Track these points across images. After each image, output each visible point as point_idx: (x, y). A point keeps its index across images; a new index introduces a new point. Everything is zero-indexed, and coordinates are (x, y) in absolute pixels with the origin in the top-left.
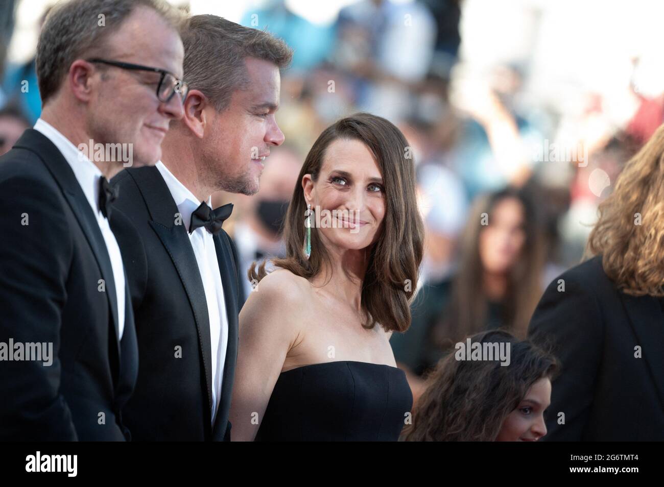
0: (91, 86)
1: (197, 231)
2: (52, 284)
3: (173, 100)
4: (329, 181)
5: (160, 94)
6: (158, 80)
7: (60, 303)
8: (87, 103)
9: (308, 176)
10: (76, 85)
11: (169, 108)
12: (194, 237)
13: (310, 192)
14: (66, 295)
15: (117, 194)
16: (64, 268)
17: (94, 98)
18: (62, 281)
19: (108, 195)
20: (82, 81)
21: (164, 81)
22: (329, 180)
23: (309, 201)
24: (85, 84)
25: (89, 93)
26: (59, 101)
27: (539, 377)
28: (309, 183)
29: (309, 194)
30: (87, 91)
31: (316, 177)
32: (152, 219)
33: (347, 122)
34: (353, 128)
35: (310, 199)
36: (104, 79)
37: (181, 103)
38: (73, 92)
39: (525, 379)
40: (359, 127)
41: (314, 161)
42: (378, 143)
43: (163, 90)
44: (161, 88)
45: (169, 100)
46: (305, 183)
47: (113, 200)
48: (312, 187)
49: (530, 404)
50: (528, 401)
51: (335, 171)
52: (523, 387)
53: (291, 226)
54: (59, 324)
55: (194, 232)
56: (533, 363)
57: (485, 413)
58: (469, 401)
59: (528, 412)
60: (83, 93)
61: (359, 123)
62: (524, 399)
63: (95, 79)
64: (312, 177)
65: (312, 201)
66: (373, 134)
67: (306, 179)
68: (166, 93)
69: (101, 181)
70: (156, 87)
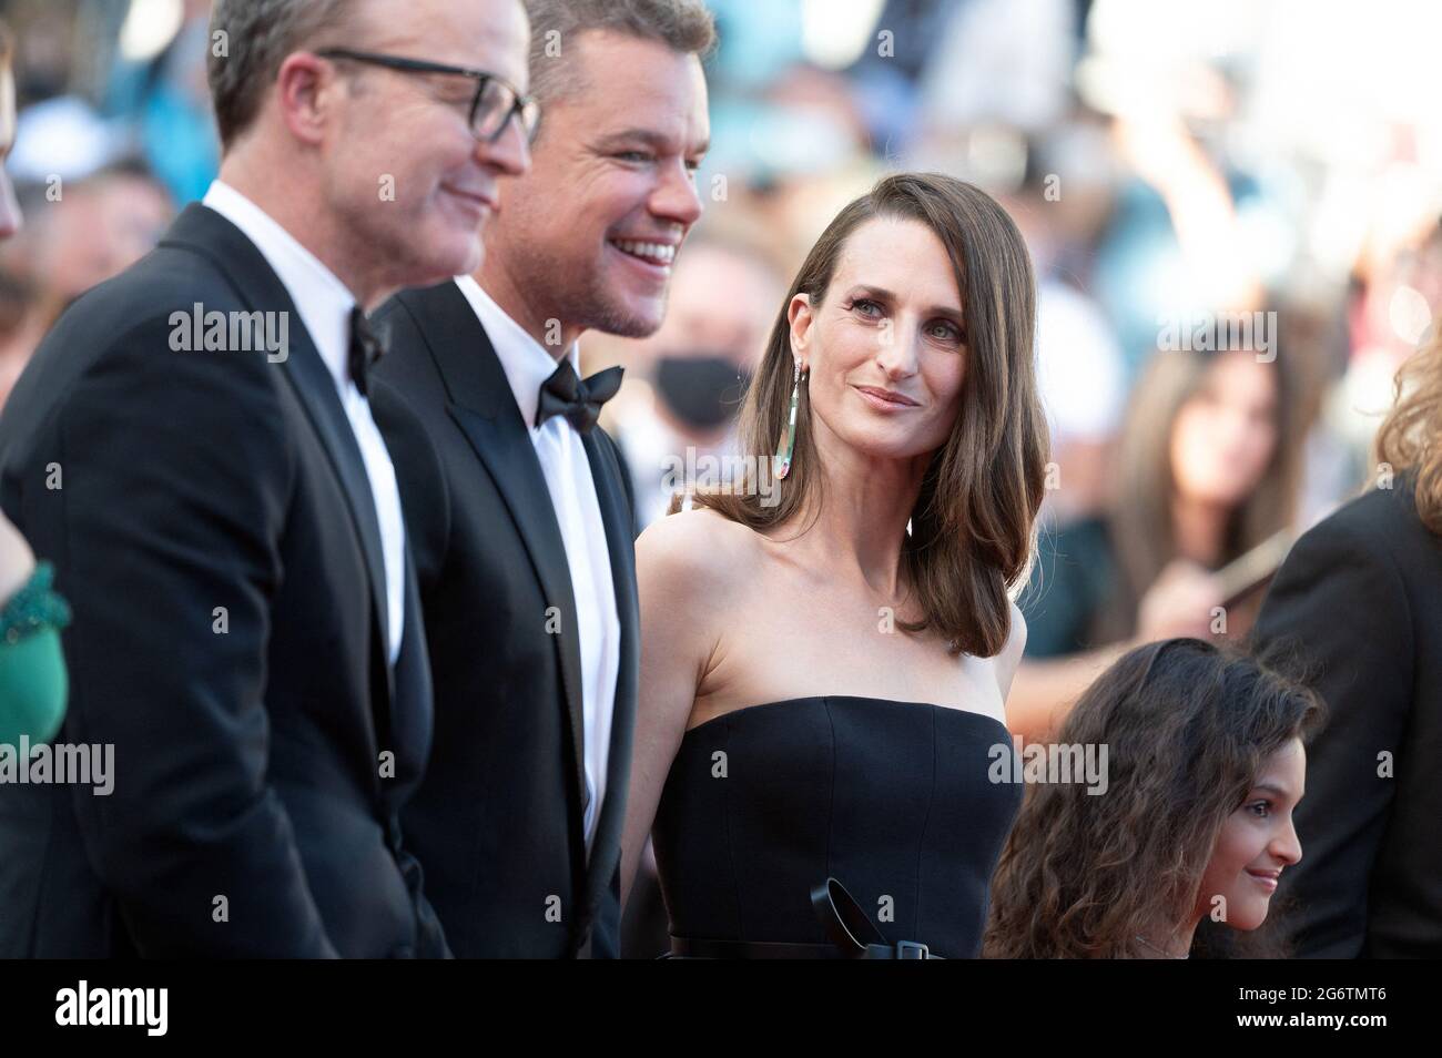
0: (325, 107)
1: (548, 425)
2: (250, 545)
3: (505, 137)
4: (846, 306)
5: (478, 124)
6: (471, 93)
7: (267, 587)
8: (315, 146)
9: (803, 297)
10: (293, 108)
11: (496, 152)
12: (542, 438)
13: (804, 332)
14: (279, 569)
15: (386, 346)
16: (275, 512)
17: (334, 135)
18: (271, 540)
19: (369, 348)
20: (306, 97)
21: (486, 94)
22: (847, 303)
23: (800, 351)
24: (313, 103)
25: (322, 125)
26: (258, 142)
27: (1286, 735)
28: (803, 313)
29: (801, 337)
30: (317, 119)
31: (818, 300)
32: (452, 401)
33: (900, 184)
34: (911, 195)
35: (802, 346)
36: (355, 93)
37: (523, 143)
38: (287, 122)
39: (1258, 741)
40: (923, 196)
41: (820, 263)
42: (960, 231)
43: (485, 115)
44: (480, 110)
45: (496, 137)
46: (796, 311)
47: (377, 355)
48: (809, 321)
49: (1269, 795)
50: (1263, 787)
51: (860, 287)
52: (1256, 759)
53: (758, 405)
54: (264, 634)
55: (544, 427)
56: (1272, 706)
57: (1177, 820)
58: (1143, 794)
59: (1263, 814)
60: (308, 123)
61: (924, 187)
62: (1256, 785)
63: (335, 91)
64: (810, 299)
65: (806, 351)
66: (952, 213)
67: (799, 304)
68: (490, 122)
69: (355, 316)
70: (467, 107)
